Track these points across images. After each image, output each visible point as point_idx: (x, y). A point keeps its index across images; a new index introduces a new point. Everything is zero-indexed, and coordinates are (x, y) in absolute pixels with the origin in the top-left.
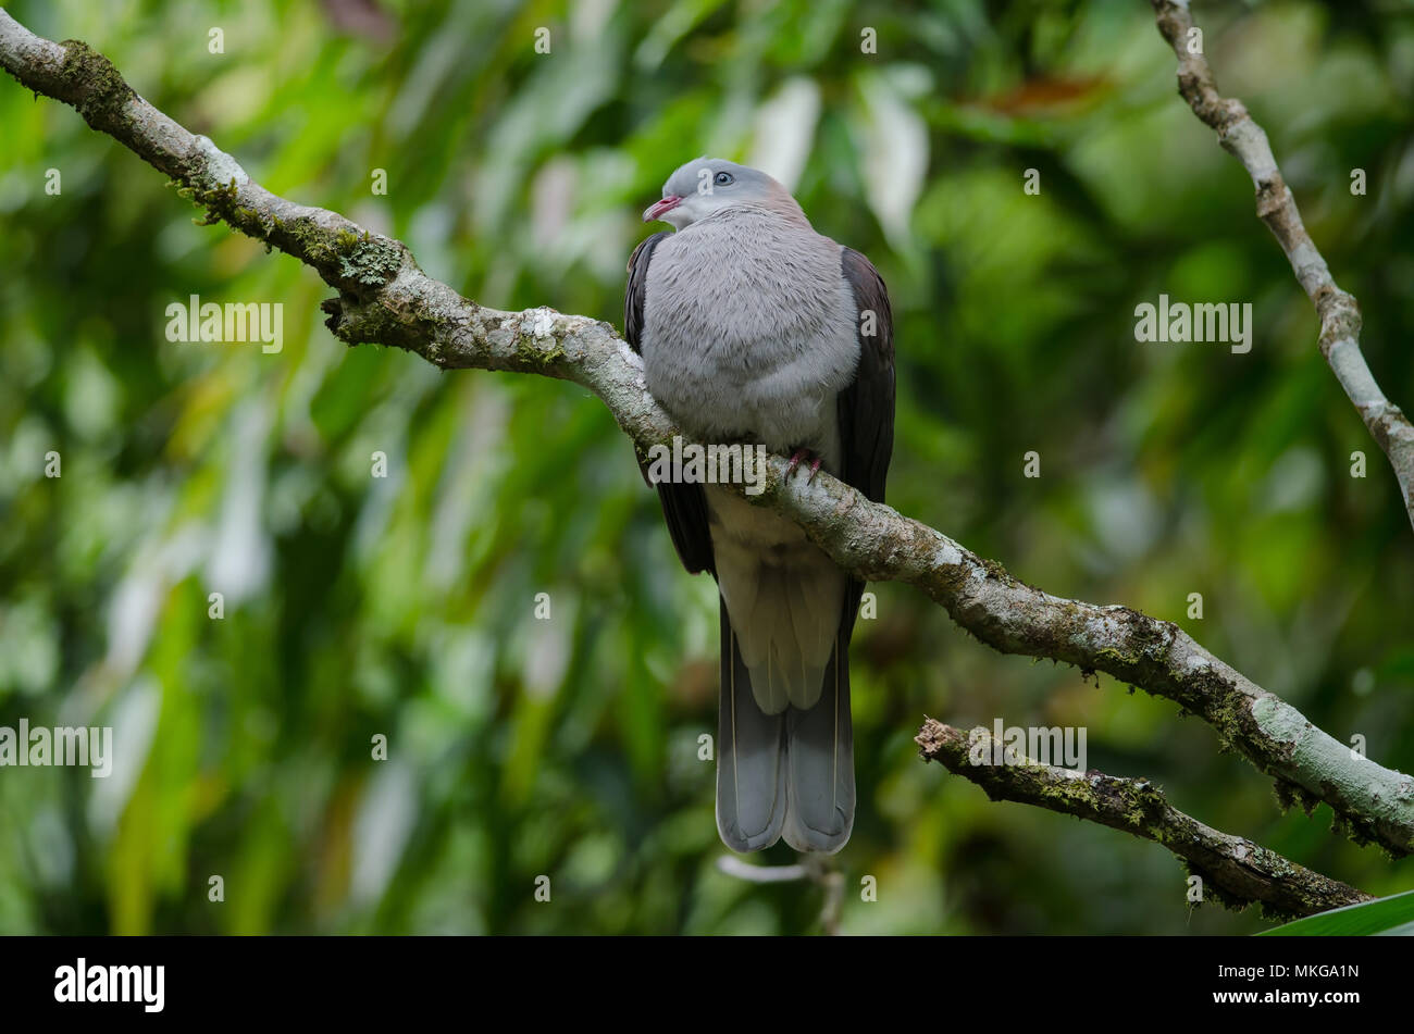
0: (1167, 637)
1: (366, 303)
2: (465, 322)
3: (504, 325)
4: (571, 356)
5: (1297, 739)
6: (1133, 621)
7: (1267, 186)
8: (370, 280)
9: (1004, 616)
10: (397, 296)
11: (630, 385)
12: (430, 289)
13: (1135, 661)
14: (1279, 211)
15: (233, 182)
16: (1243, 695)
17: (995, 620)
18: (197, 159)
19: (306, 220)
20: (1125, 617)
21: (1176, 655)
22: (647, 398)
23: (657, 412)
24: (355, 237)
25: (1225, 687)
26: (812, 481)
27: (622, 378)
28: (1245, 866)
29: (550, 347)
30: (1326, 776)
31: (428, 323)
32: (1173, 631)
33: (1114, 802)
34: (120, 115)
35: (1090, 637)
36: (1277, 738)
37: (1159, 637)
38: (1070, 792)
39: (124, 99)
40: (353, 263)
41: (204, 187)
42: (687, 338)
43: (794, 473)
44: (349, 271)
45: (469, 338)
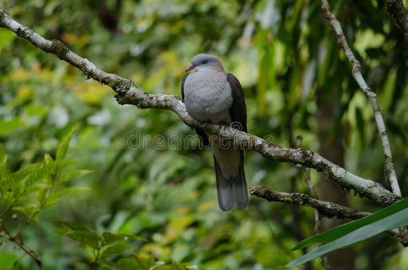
0: (311, 155)
1: (123, 96)
2: (145, 99)
3: (154, 98)
4: (169, 105)
5: (343, 176)
6: (303, 152)
7: (339, 36)
8: (123, 91)
9: (273, 155)
10: (130, 94)
11: (182, 111)
12: (136, 91)
13: (304, 162)
14: (342, 42)
15: (92, 69)
16: (330, 167)
17: (271, 156)
18: (84, 65)
19: (108, 78)
20: (301, 151)
21: (314, 159)
22: (186, 113)
23: (189, 116)
24: (119, 81)
25: (325, 165)
26: (225, 129)
27: (180, 109)
28: (330, 209)
29: (164, 103)
30: (351, 184)
31: (137, 100)
32: (313, 153)
33: (296, 199)
34: (66, 57)
35: (294, 157)
36: (338, 176)
37: (309, 156)
38: (286, 199)
39: (66, 53)
40: (119, 87)
41: (86, 71)
42: (192, 99)
43: (220, 128)
44: (118, 89)
45: (146, 102)
